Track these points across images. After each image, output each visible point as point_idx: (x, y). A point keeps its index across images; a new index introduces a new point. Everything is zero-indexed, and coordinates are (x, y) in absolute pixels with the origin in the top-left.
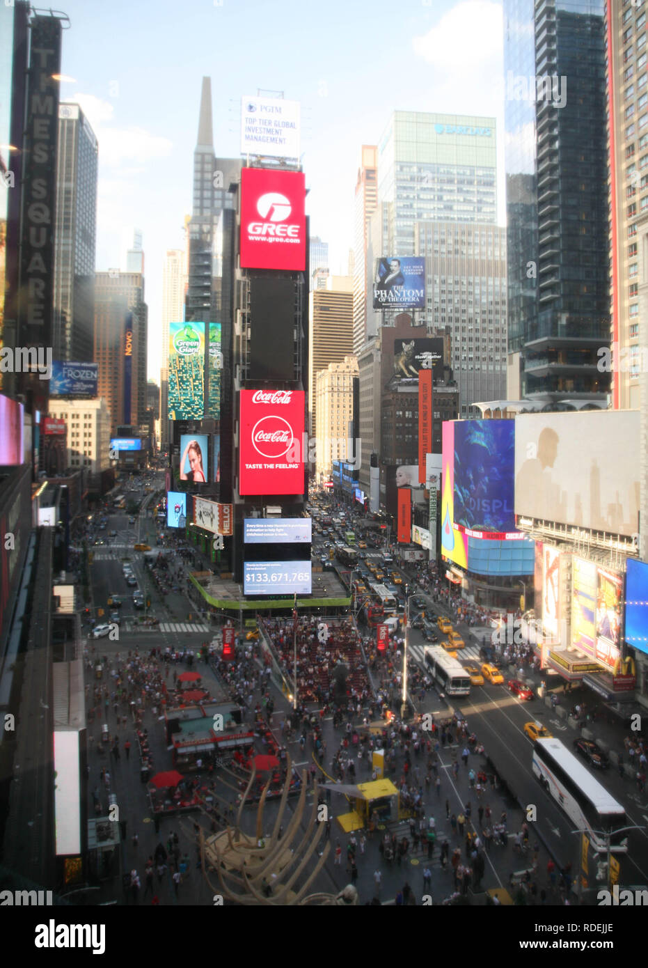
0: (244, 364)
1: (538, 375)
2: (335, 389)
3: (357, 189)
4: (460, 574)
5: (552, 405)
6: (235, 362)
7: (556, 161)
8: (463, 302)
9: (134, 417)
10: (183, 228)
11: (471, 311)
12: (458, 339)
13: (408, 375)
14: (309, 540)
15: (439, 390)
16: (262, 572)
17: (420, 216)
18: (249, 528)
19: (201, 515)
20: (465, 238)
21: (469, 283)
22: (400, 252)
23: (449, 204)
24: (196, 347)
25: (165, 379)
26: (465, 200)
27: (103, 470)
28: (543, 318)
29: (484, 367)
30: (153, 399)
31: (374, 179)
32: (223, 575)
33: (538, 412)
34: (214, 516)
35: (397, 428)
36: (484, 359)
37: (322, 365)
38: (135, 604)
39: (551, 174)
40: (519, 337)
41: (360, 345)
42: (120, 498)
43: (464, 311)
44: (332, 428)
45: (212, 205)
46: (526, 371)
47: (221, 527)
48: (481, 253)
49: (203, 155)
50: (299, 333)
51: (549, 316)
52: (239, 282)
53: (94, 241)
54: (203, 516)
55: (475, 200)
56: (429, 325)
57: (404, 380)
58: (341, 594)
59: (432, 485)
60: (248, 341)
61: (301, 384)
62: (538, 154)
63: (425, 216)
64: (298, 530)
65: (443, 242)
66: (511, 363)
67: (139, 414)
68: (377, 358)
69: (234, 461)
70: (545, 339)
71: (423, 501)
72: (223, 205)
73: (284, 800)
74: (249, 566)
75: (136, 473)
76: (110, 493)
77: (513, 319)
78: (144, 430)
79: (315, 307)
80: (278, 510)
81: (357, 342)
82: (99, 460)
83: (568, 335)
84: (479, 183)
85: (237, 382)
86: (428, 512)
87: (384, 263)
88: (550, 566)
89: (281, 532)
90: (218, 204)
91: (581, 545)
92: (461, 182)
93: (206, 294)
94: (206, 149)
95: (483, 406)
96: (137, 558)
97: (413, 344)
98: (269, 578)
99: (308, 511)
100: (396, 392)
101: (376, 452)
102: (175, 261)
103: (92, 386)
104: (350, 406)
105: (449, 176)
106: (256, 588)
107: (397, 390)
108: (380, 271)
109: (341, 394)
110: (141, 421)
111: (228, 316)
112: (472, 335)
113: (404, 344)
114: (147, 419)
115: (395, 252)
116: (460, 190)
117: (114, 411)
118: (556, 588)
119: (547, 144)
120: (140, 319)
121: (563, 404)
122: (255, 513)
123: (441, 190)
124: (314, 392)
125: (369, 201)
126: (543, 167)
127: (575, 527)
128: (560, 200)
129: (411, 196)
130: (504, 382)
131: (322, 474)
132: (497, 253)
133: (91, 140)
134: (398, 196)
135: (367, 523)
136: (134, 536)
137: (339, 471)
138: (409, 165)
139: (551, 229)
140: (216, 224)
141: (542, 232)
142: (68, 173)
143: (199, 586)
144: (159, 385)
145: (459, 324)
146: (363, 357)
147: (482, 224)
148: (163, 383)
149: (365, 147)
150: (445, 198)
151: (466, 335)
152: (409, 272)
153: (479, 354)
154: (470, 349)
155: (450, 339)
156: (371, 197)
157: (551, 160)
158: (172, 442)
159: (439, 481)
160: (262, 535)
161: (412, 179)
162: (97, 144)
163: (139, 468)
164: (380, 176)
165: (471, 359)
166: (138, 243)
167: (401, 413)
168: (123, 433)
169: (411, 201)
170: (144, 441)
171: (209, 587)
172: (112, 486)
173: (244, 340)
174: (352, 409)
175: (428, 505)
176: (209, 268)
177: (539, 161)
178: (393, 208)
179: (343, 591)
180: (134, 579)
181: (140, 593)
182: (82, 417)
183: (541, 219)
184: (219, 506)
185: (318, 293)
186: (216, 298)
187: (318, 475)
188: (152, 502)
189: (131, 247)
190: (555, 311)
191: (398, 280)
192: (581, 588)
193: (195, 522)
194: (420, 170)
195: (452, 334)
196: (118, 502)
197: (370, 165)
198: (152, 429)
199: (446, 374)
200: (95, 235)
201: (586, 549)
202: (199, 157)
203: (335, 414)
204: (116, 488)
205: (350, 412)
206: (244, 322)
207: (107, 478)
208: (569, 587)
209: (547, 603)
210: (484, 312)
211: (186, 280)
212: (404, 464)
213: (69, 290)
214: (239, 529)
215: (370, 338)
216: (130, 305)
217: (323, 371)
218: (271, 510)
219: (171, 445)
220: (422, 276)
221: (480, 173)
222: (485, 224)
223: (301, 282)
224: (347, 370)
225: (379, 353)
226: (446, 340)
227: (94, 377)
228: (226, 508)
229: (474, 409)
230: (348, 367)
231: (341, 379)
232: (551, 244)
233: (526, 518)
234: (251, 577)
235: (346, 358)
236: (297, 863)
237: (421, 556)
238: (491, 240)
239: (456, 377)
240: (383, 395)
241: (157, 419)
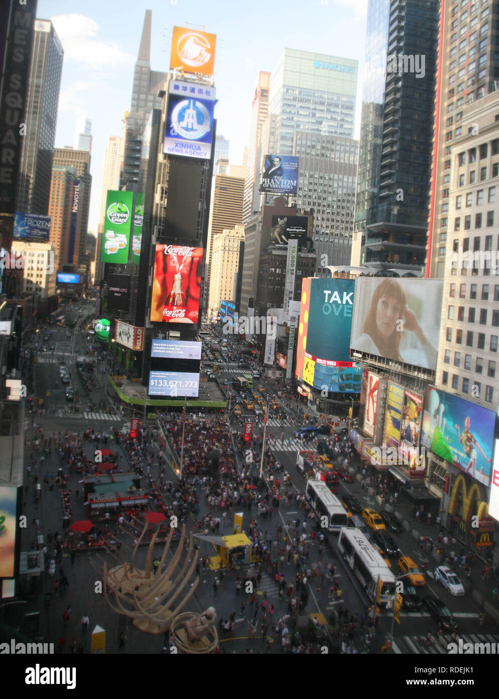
0: (160, 225)
1: (374, 249)
2: (227, 249)
3: (253, 103)
4: (308, 389)
5: (382, 271)
6: (153, 223)
7: (398, 95)
8: (325, 192)
9: (76, 257)
10: (123, 121)
11: (330, 199)
12: (319, 218)
13: (280, 242)
14: (199, 358)
15: (302, 255)
16: (163, 379)
17: (298, 126)
18: (156, 346)
19: (120, 335)
20: (329, 146)
21: (330, 179)
22: (282, 151)
23: (320, 120)
25: (101, 232)
26: (331, 118)
27: (50, 296)
28: (380, 208)
29: (336, 241)
30: (91, 247)
31: (266, 96)
32: (135, 380)
33: (372, 276)
34: (130, 336)
35: (270, 280)
36: (337, 235)
37: (217, 230)
38: (67, 397)
39: (394, 105)
40: (362, 220)
41: (247, 218)
42: (60, 318)
43: (325, 199)
44: (222, 277)
45: (146, 105)
46: (366, 245)
47: (135, 343)
48: (339, 158)
49: (142, 67)
50: (202, 205)
51: (385, 207)
52: (161, 164)
53: (55, 125)
54: (122, 335)
55: (339, 119)
56: (298, 207)
57: (277, 245)
58: (219, 398)
59: (292, 324)
60: (165, 208)
61: (201, 243)
62: (386, 89)
63: (302, 127)
64: (192, 350)
65: (313, 147)
66: (356, 239)
67: (79, 256)
68: (259, 228)
69: (148, 296)
70: (381, 223)
71: (284, 335)
72: (154, 106)
73: (168, 545)
74: (153, 374)
75: (74, 300)
76: (53, 313)
77: (359, 208)
78: (83, 268)
79: (216, 187)
80: (178, 334)
81: (245, 215)
82: (47, 288)
83: (398, 222)
84: (343, 107)
85: (154, 238)
86: (287, 343)
87: (269, 159)
89: (179, 351)
90: (150, 104)
91: (395, 374)
92: (329, 105)
93: (136, 171)
94: (144, 63)
95: (333, 269)
96: (71, 363)
97: (285, 219)
98: (168, 383)
99: (200, 337)
100: (270, 254)
101: (253, 297)
102: (115, 145)
103: (45, 233)
104: (237, 262)
105: (321, 99)
106: (158, 390)
107: (271, 252)
108: (266, 164)
109: (231, 253)
110: (80, 262)
111: (151, 188)
112: (330, 216)
113: (279, 219)
114: (86, 260)
115: (278, 151)
116: (328, 111)
117: (62, 253)
118: (375, 404)
119: (393, 83)
120: (85, 185)
121: (391, 271)
122: (161, 336)
123: (315, 109)
124: (211, 250)
125: (262, 113)
126: (389, 99)
127: (392, 361)
128: (399, 124)
129: (293, 112)
130: (350, 252)
131: (212, 310)
132: (352, 159)
133: (58, 49)
134: (283, 110)
135: (243, 348)
136: (69, 346)
137: (225, 309)
138: (293, 89)
139: (391, 144)
140: (148, 120)
141: (385, 146)
142: (39, 72)
143: (115, 387)
144: (96, 236)
145: (321, 208)
146: (248, 227)
147: (342, 136)
148: (99, 234)
149: (262, 73)
150: (317, 115)
151: (325, 216)
152: (287, 167)
153: (333, 231)
154: (327, 227)
155: (313, 218)
156: (263, 110)
157: (395, 95)
158: (103, 279)
159: (297, 321)
160: (164, 351)
161: (294, 99)
162: (63, 52)
163: (77, 296)
164: (271, 95)
165: (327, 234)
166: (88, 129)
167: (273, 269)
168: (66, 270)
169: (293, 115)
170: (82, 277)
171: (122, 388)
172: (55, 309)
173: (161, 207)
174: (238, 264)
175: (287, 338)
176: (139, 151)
177: (387, 95)
178: (278, 119)
179: (221, 396)
180: (67, 378)
181: (71, 389)
183: (385, 136)
184: (134, 328)
185: (219, 177)
186: (143, 174)
187: (209, 311)
188: (85, 323)
189: (83, 131)
190: (390, 204)
191: (279, 172)
192: (393, 404)
193: (116, 339)
194: (300, 93)
195: (315, 215)
196: (60, 321)
197: (264, 86)
198: (88, 269)
199: (308, 243)
200: (56, 120)
201: (399, 378)
202: (139, 68)
203: (225, 267)
204: (59, 310)
205: (236, 266)
206: (162, 193)
207: (52, 302)
208: (385, 403)
209: (368, 414)
210: (339, 201)
211: (122, 159)
212: (273, 307)
213: (33, 160)
214: (148, 346)
215: (255, 213)
216: (78, 175)
217: (219, 234)
218: (172, 334)
219: (102, 281)
220: (296, 171)
221: (344, 99)
222: (345, 137)
223: (206, 168)
224: (237, 235)
225: (261, 224)
226: (310, 219)
227: (47, 226)
228: (140, 330)
229: (327, 271)
230: (237, 233)
231: (232, 241)
232: (390, 155)
233: (358, 352)
234: (155, 382)
235: (236, 226)
236: (174, 590)
237: (280, 375)
238: (348, 149)
239: (315, 246)
240: (261, 256)
241: (93, 261)
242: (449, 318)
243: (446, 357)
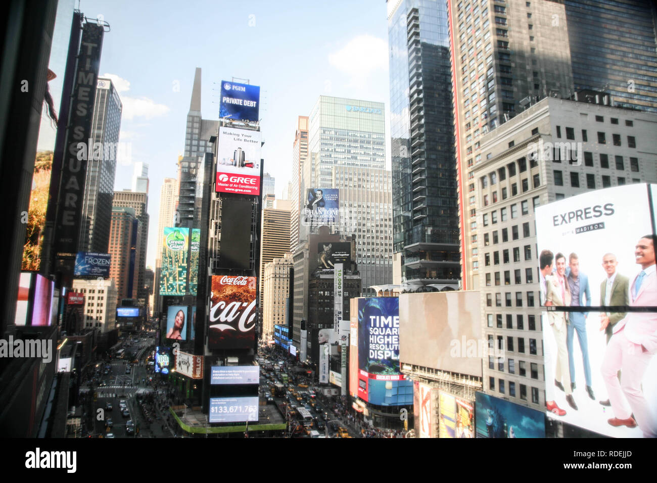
0: (215, 257)
1: (413, 267)
2: (278, 276)
3: (295, 143)
4: (363, 405)
5: (422, 287)
6: (209, 256)
7: (422, 131)
8: (364, 219)
9: (135, 292)
10: (177, 164)
11: (369, 224)
12: (360, 243)
13: (327, 267)
14: (258, 382)
15: (348, 277)
16: (223, 405)
17: (336, 162)
18: (215, 373)
19: (180, 364)
20: (365, 178)
21: (368, 207)
22: (323, 185)
23: (355, 155)
24: (182, 245)
25: (158, 266)
26: (365, 153)
27: (109, 330)
28: (416, 230)
29: (378, 262)
30: (149, 281)
31: (306, 137)
32: (195, 408)
33: (414, 292)
34: (189, 365)
35: (320, 303)
36: (378, 257)
37: (268, 260)
38: (127, 432)
39: (419, 139)
40: (401, 242)
41: (294, 246)
42: (120, 351)
43: (364, 225)
44: (275, 303)
45: (198, 150)
46: (405, 265)
47: (195, 372)
48: (376, 188)
49: (193, 117)
50: (254, 237)
51: (420, 229)
52: (214, 201)
53: (115, 170)
54: (182, 365)
55: (371, 153)
56: (341, 234)
57: (324, 270)
58: (279, 421)
59: (343, 342)
60: (219, 242)
61: (254, 271)
62: (411, 126)
63: (339, 162)
64: (250, 374)
65: (351, 180)
66: (395, 259)
67: (138, 291)
68: (306, 255)
69: (205, 325)
70: (418, 244)
71: (336, 353)
72: (205, 150)
74: (214, 401)
75: (134, 333)
76: (114, 347)
77: (396, 231)
78: (141, 302)
79: (265, 220)
80: (236, 360)
81: (293, 244)
82: (107, 323)
83: (432, 241)
84: (374, 143)
85: (210, 270)
86: (340, 361)
87: (312, 193)
88: (424, 398)
89: (238, 376)
90: (202, 149)
91: (445, 383)
92: (362, 142)
93: (190, 209)
94: (195, 114)
95: (377, 288)
96: (131, 396)
97: (330, 246)
98: (228, 409)
99: (257, 361)
100: (319, 278)
101: (304, 319)
102: (170, 186)
103: (105, 270)
104: (287, 288)
105: (355, 138)
106: (218, 417)
107: (319, 276)
108: (309, 197)
109: (282, 280)
110: (139, 296)
111: (206, 224)
112: (370, 240)
113: (324, 246)
114: (144, 294)
115: (319, 185)
116: (362, 147)
117: (121, 288)
118: (429, 414)
119: (417, 121)
120: (143, 224)
121: (430, 287)
122: (219, 363)
123: (350, 146)
124: (263, 278)
125: (303, 152)
126: (414, 134)
127: (440, 371)
128: (425, 155)
129: (330, 149)
130: (391, 272)
131: (267, 334)
132: (385, 188)
133: (117, 103)
134: (322, 149)
135: (298, 369)
136: (129, 379)
137: (279, 333)
138: (330, 130)
139: (421, 173)
140: (200, 163)
141: (415, 175)
142: (100, 124)
143: (176, 417)
144: (154, 271)
145: (361, 233)
146: (296, 254)
147: (376, 168)
148: (157, 269)
149: (300, 117)
150: (352, 152)
151: (366, 240)
152: (328, 198)
153: (374, 253)
154: (368, 250)
155: (355, 243)
156: (304, 149)
157: (419, 130)
158: (161, 311)
159: (348, 339)
160: (224, 378)
161: (331, 139)
162: (121, 106)
163: (136, 329)
164: (310, 136)
165: (369, 257)
166: (145, 173)
167: (322, 292)
168: (126, 304)
169: (331, 153)
170: (141, 310)
171: (183, 417)
172: (115, 343)
173: (216, 241)
174: (289, 290)
175: (339, 356)
176: (193, 191)
177: (412, 131)
178: (318, 156)
179: (280, 419)
180: (128, 412)
181: (132, 423)
182: (96, 292)
183: (414, 167)
184: (193, 357)
185: (267, 210)
186: (198, 212)
187: (264, 336)
188: (144, 354)
189: (140, 175)
190: (423, 226)
191: (321, 204)
192: (445, 413)
193: (176, 369)
194: (336, 133)
195: (357, 240)
196: (120, 354)
197: (303, 128)
198: (147, 302)
199: (353, 266)
200: (115, 166)
201: (448, 386)
202: (191, 119)
203: (277, 293)
204: (119, 344)
205: (287, 291)
206: (216, 228)
207: (112, 336)
208: (437, 413)
209: (423, 424)
210: (377, 226)
211: (178, 199)
212: (324, 328)
213: (94, 203)
214: (207, 374)
215: (302, 242)
216: (136, 214)
217: (269, 263)
218: (230, 360)
219: (160, 313)
220: (337, 201)
221: (375, 136)
222: (378, 169)
223: (256, 203)
224: (286, 263)
225: (308, 252)
226: (352, 244)
227: (107, 264)
228: (199, 359)
229: (371, 291)
230: (286, 261)
231: (282, 269)
232: (420, 182)
233: (407, 364)
234: (215, 409)
235: (285, 255)
237: (336, 393)
238: (381, 179)
239: (359, 269)
240: (310, 281)
241: (152, 294)
242: (488, 326)
243: (490, 363)
